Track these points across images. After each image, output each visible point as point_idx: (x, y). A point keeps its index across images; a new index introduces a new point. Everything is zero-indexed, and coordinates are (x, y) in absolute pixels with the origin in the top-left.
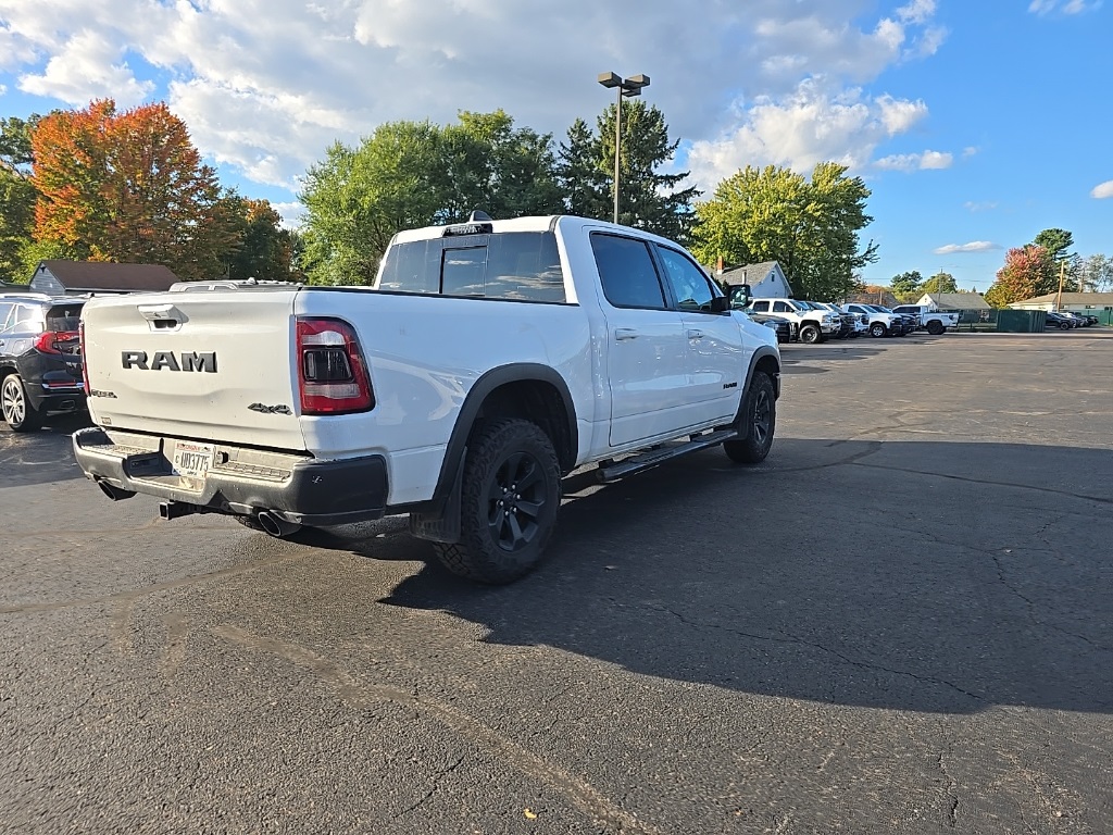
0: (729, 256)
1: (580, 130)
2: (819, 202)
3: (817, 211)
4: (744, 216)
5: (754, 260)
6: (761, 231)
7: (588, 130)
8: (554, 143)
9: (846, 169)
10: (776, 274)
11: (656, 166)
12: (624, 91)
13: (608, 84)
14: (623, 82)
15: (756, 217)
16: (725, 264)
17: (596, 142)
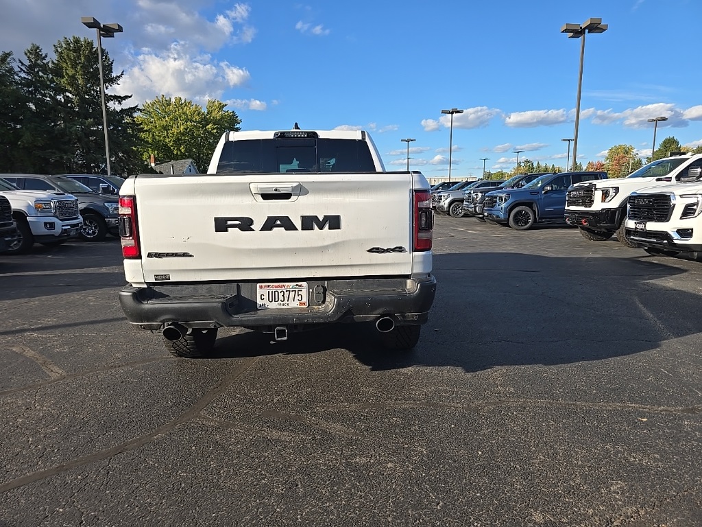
0: (158, 155)
1: (35, 52)
2: (214, 124)
3: (214, 129)
4: (166, 128)
5: (176, 158)
6: (178, 140)
7: (43, 53)
8: (14, 60)
9: (226, 105)
10: (192, 168)
11: (107, 88)
12: (101, 32)
13: (90, 25)
14: (102, 26)
15: (175, 130)
16: (156, 160)
17: (53, 63)
